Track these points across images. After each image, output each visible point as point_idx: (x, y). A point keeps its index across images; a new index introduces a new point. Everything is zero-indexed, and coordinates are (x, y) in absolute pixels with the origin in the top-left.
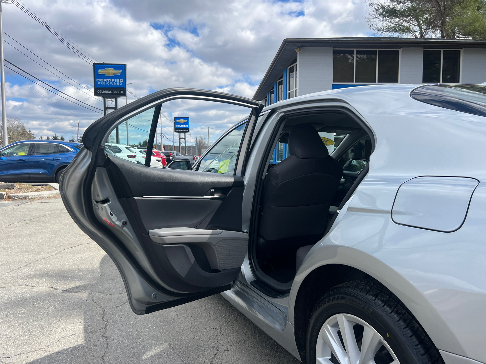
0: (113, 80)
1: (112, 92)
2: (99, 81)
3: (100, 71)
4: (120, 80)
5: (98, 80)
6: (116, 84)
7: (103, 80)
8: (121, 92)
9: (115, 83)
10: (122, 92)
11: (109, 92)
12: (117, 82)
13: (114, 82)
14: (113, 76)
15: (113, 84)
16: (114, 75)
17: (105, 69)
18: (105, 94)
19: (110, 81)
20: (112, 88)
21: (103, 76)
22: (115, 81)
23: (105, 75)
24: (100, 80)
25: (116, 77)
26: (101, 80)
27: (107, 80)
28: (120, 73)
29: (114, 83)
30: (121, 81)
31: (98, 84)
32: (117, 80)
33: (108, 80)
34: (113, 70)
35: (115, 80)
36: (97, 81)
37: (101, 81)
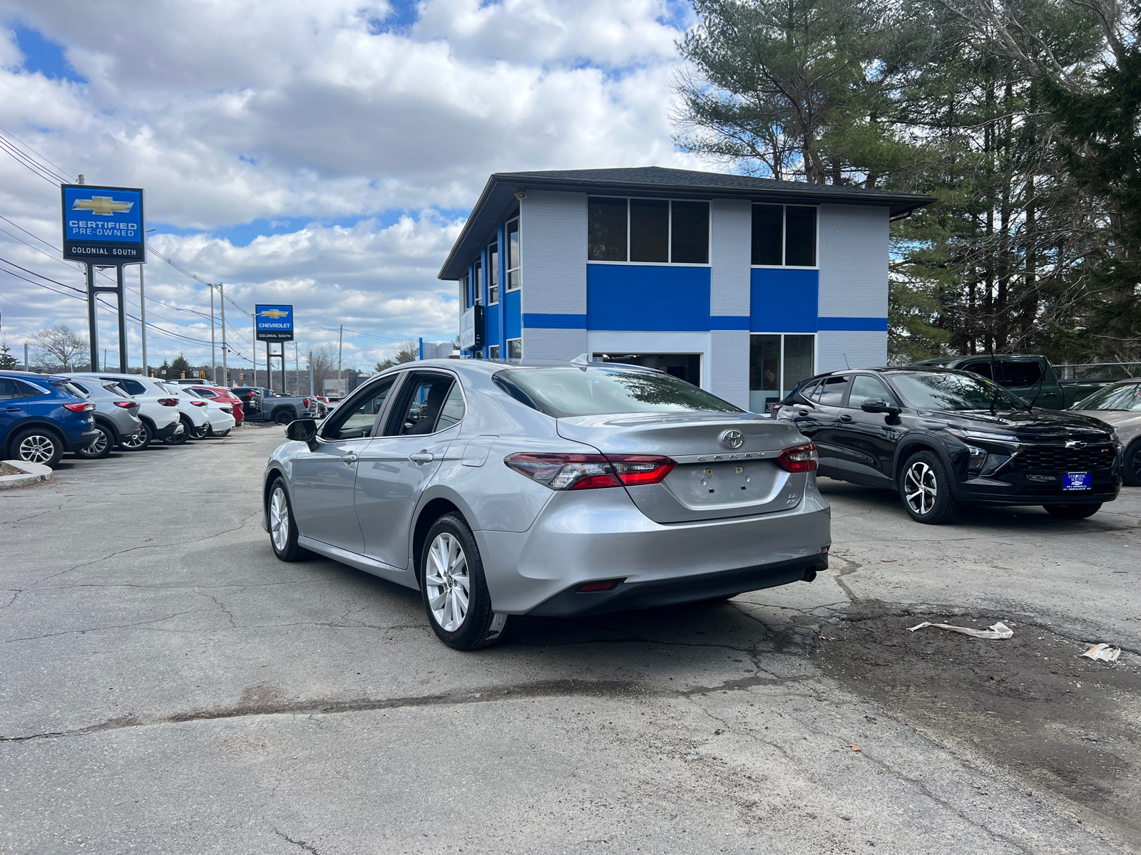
0: (111, 225)
1: (110, 250)
2: (77, 225)
3: (77, 202)
4: (130, 225)
5: (73, 224)
6: (119, 234)
7: (87, 223)
8: (131, 252)
9: (115, 231)
10: (134, 252)
11: (101, 252)
12: (121, 230)
13: (113, 228)
14: (112, 215)
15: (110, 234)
16: (114, 213)
17: (91, 199)
18: (92, 255)
19: (103, 225)
20: (110, 244)
21: (87, 215)
22: (118, 227)
23: (92, 212)
24: (78, 224)
25: (118, 217)
26: (82, 224)
27: (97, 225)
28: (127, 209)
29: (113, 232)
30: (132, 226)
31: (74, 232)
32: (123, 226)
33: (100, 223)
34: (112, 201)
35: (115, 225)
36: (71, 225)
37: (81, 226)
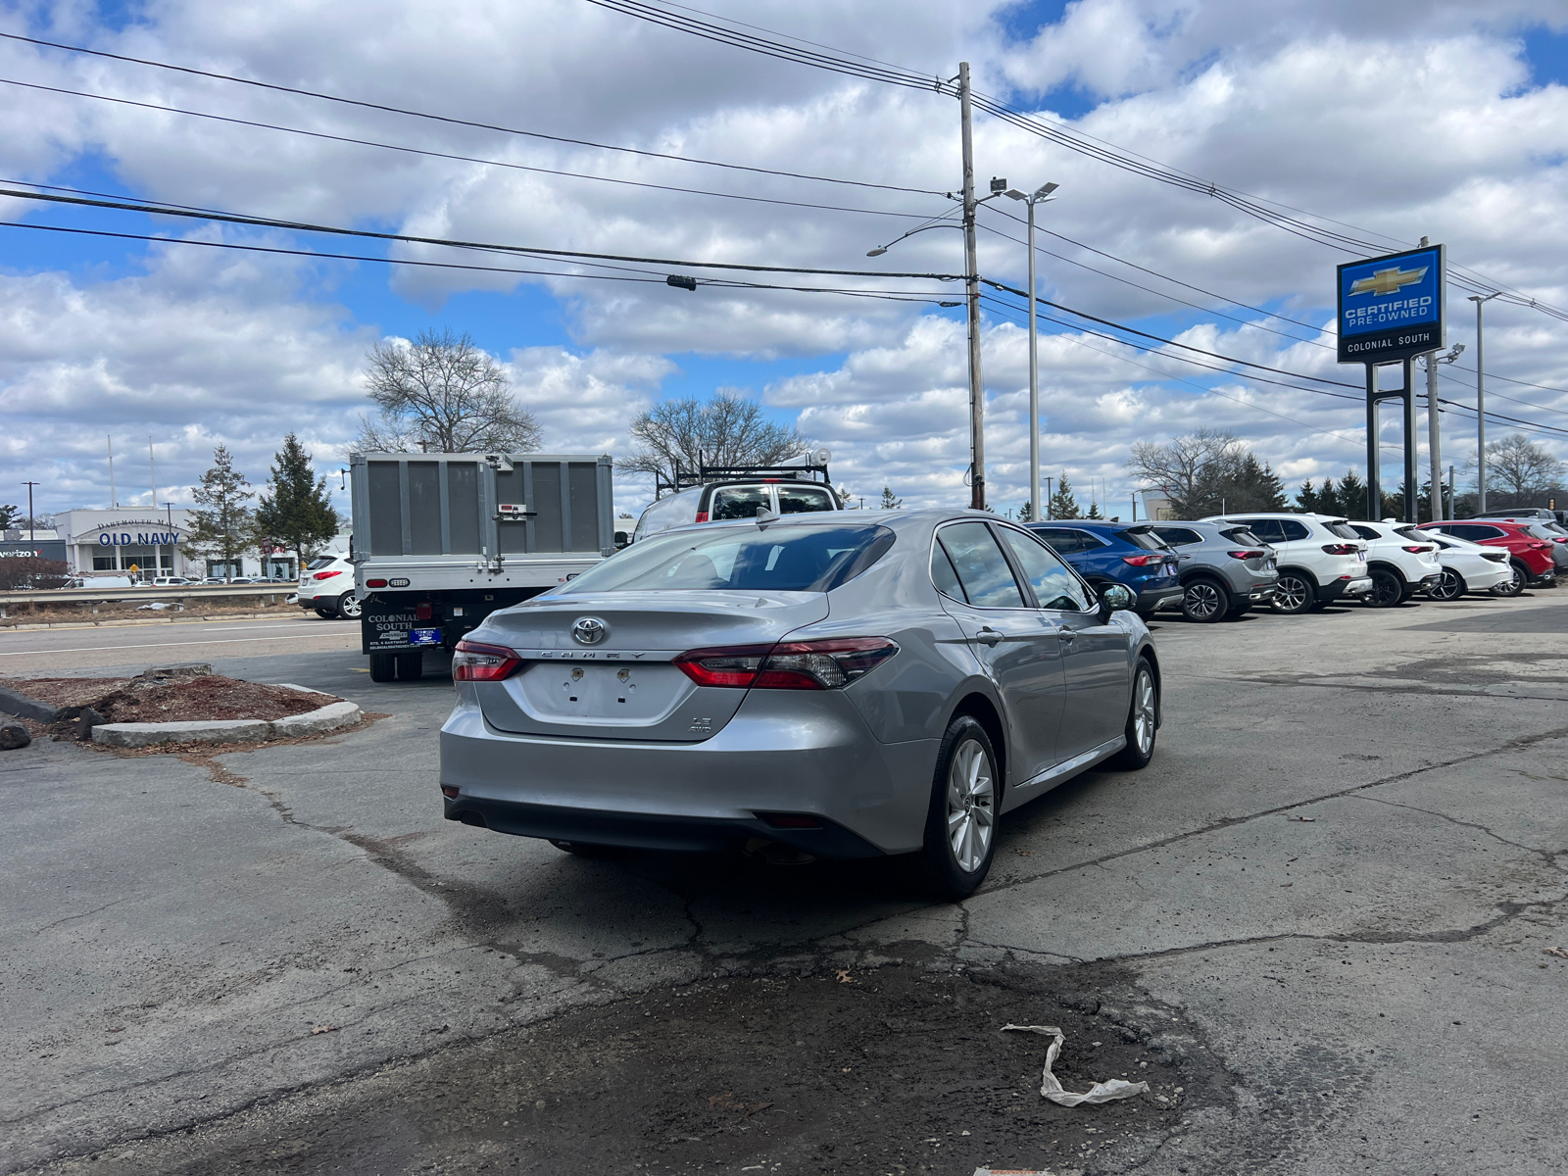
0: (1396, 305)
1: (1395, 341)
2: (1354, 315)
3: (1356, 284)
4: (1422, 299)
5: (1350, 314)
6: (1407, 316)
8: (1423, 337)
9: (1403, 312)
10: (1427, 337)
11: (1384, 344)
12: (1410, 309)
13: (1399, 309)
14: (1399, 290)
16: (1401, 288)
17: (1372, 275)
18: (1373, 351)
19: (1387, 308)
20: (1393, 332)
21: (1368, 299)
22: (1406, 307)
23: (1373, 293)
24: (1356, 313)
25: (1407, 292)
26: (1360, 312)
27: (1379, 309)
28: (1419, 277)
29: (1400, 314)
30: (1425, 301)
31: (1351, 324)
32: (1412, 303)
33: (1383, 306)
34: (1399, 272)
35: (1403, 304)
36: (1347, 317)
37: (1359, 315)
